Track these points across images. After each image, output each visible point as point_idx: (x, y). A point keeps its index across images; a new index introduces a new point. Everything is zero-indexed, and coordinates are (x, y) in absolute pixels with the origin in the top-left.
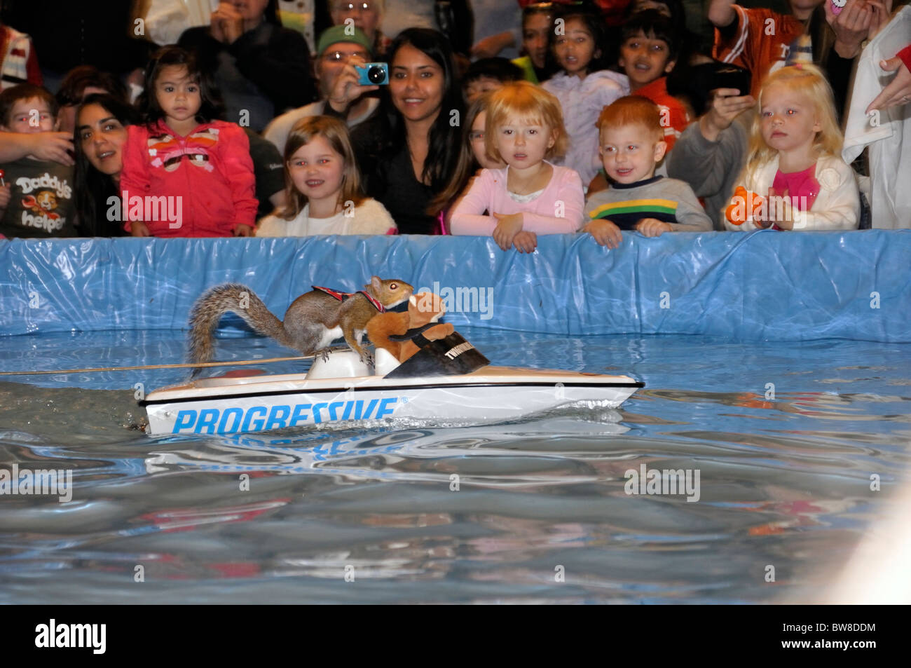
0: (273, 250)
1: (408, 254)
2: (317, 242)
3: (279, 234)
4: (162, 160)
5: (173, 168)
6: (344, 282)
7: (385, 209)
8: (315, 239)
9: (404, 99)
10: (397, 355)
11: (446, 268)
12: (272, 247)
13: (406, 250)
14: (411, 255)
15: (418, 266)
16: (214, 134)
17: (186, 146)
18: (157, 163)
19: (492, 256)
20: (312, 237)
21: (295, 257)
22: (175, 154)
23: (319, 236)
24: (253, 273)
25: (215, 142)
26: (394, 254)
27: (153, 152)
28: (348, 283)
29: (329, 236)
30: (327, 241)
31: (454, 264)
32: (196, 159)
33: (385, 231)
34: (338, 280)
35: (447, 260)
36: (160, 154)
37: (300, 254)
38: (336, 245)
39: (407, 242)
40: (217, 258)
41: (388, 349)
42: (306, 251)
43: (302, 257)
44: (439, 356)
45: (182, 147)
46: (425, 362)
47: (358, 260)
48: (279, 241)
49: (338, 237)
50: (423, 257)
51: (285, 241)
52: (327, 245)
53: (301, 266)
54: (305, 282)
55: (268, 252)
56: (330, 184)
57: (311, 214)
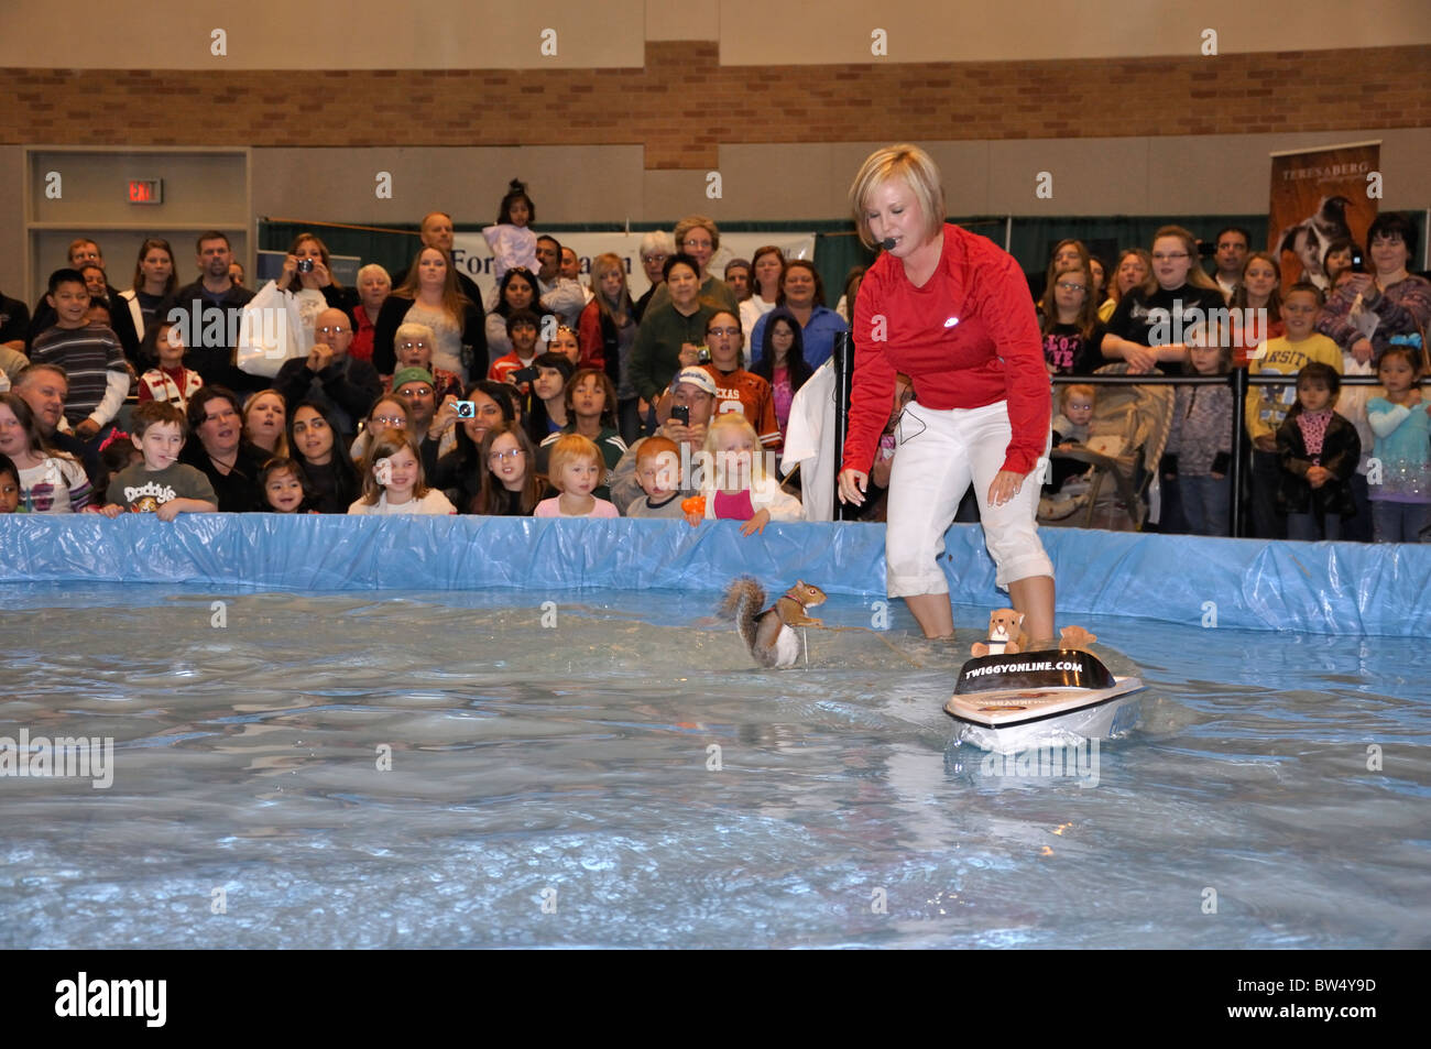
0: (362, 524)
1: (463, 529)
6: (415, 549)
7: (447, 497)
9: (474, 429)
11: (492, 541)
14: (466, 530)
19: (527, 532)
20: (390, 516)
21: (378, 530)
26: (454, 530)
28: (418, 550)
31: (498, 537)
33: (447, 513)
34: (411, 548)
35: (493, 534)
37: (382, 527)
42: (386, 525)
43: (384, 530)
47: (426, 533)
53: (382, 537)
55: (358, 526)
56: (411, 482)
57: (389, 501)
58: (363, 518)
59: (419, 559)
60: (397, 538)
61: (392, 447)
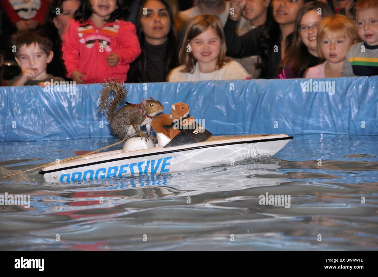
0: (179, 89)
1: (255, 90)
2: (203, 85)
3: (182, 80)
4: (85, 40)
5: (90, 46)
6: (218, 107)
7: (242, 67)
8: (202, 83)
9: (278, 11)
10: (168, 136)
11: (277, 98)
12: (178, 88)
13: (254, 88)
14: (257, 91)
15: (261, 98)
16: (116, 29)
17: (99, 34)
18: (82, 41)
20: (201, 82)
21: (191, 93)
22: (93, 38)
23: (205, 81)
24: (167, 103)
25: (116, 33)
26: (247, 91)
27: (81, 35)
28: (221, 108)
29: (210, 81)
30: (209, 84)
31: (282, 96)
32: (102, 43)
34: (216, 106)
35: (278, 93)
36: (84, 37)
37: (194, 91)
38: (214, 86)
39: (255, 84)
40: (147, 94)
41: (164, 133)
42: (197, 89)
43: (195, 93)
44: (190, 134)
45: (96, 34)
46: (184, 137)
47: (227, 94)
48: (182, 85)
49: (215, 81)
50: (264, 92)
51: (186, 83)
52: (209, 86)
53: (194, 98)
54: (196, 107)
55: (176, 91)
56: (215, 54)
57: (201, 70)
58: (179, 85)
59: (223, 115)
60: (205, 99)
61: (201, 27)
